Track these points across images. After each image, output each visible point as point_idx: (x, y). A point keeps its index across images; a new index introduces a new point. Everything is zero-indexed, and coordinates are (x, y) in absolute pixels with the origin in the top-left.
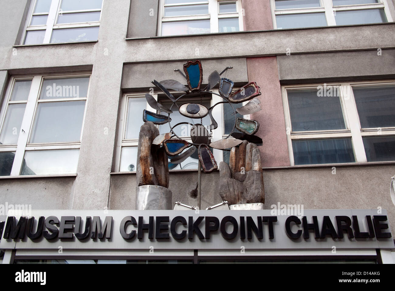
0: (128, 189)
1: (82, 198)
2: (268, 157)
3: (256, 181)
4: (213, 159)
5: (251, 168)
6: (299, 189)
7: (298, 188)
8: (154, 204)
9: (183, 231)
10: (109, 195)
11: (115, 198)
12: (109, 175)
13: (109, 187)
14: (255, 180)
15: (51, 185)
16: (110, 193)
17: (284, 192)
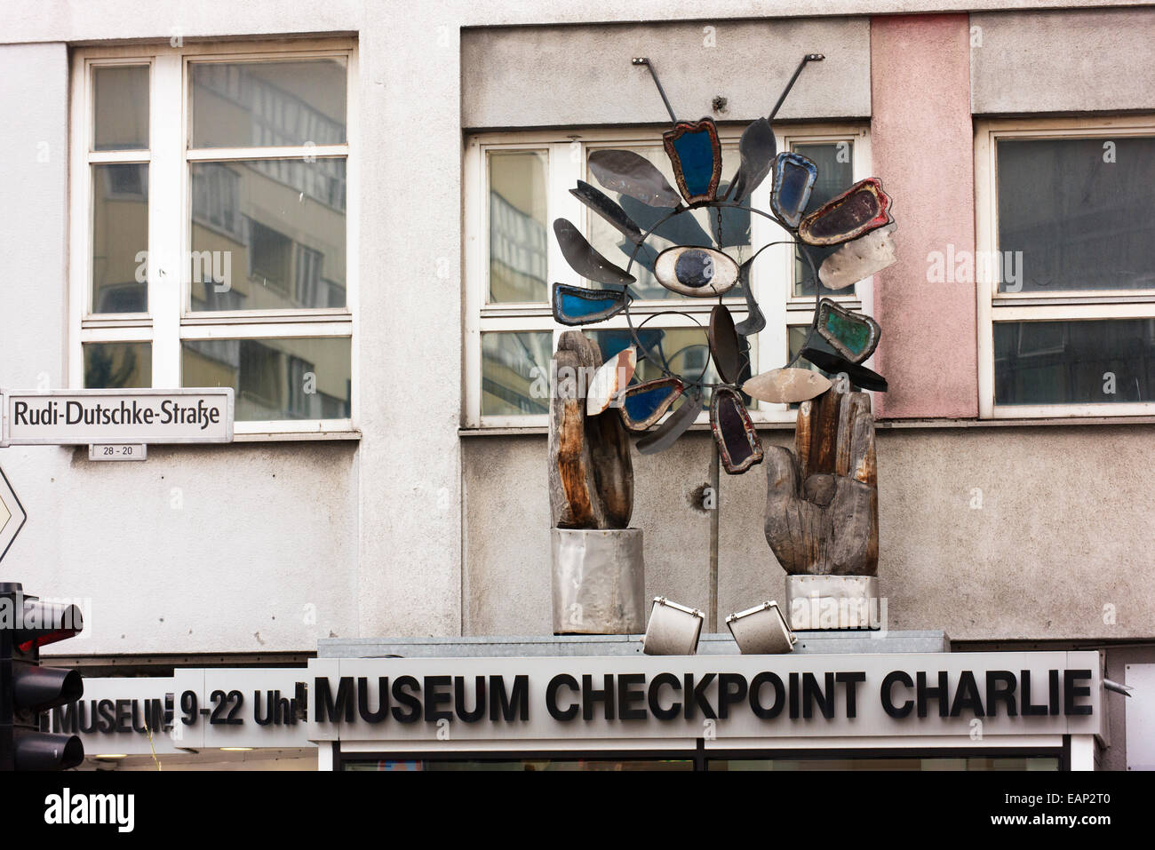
0: (515, 481)
1: (387, 507)
2: (916, 385)
3: (858, 512)
4: (751, 432)
5: (849, 469)
6: (993, 490)
7: (990, 486)
8: (601, 578)
9: (674, 704)
10: (462, 497)
11: (481, 508)
12: (455, 440)
13: (459, 474)
14: (855, 509)
15: (287, 464)
16: (465, 492)
17: (951, 497)
